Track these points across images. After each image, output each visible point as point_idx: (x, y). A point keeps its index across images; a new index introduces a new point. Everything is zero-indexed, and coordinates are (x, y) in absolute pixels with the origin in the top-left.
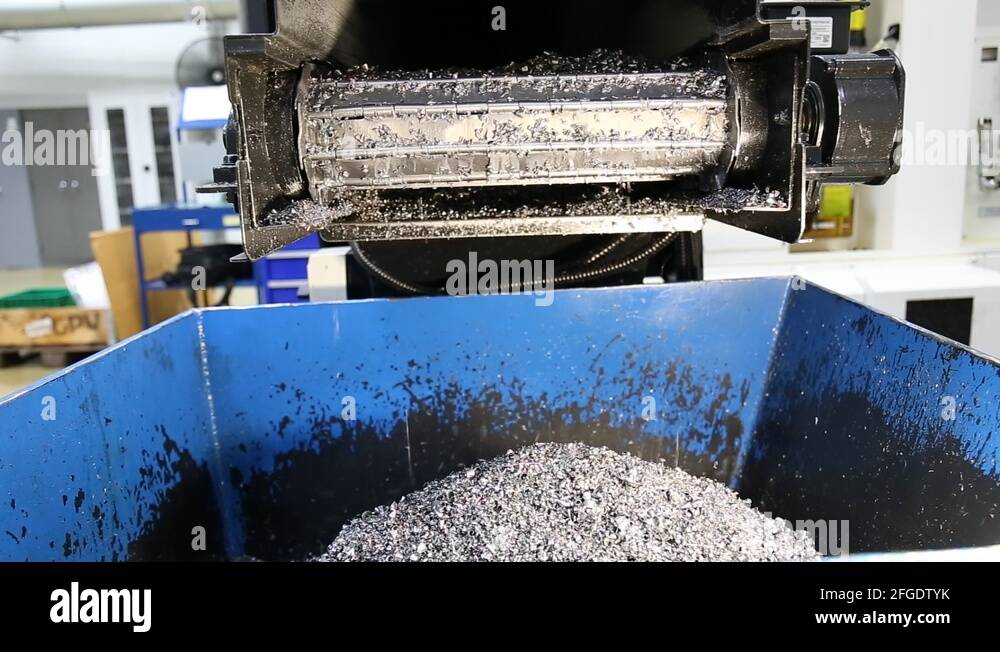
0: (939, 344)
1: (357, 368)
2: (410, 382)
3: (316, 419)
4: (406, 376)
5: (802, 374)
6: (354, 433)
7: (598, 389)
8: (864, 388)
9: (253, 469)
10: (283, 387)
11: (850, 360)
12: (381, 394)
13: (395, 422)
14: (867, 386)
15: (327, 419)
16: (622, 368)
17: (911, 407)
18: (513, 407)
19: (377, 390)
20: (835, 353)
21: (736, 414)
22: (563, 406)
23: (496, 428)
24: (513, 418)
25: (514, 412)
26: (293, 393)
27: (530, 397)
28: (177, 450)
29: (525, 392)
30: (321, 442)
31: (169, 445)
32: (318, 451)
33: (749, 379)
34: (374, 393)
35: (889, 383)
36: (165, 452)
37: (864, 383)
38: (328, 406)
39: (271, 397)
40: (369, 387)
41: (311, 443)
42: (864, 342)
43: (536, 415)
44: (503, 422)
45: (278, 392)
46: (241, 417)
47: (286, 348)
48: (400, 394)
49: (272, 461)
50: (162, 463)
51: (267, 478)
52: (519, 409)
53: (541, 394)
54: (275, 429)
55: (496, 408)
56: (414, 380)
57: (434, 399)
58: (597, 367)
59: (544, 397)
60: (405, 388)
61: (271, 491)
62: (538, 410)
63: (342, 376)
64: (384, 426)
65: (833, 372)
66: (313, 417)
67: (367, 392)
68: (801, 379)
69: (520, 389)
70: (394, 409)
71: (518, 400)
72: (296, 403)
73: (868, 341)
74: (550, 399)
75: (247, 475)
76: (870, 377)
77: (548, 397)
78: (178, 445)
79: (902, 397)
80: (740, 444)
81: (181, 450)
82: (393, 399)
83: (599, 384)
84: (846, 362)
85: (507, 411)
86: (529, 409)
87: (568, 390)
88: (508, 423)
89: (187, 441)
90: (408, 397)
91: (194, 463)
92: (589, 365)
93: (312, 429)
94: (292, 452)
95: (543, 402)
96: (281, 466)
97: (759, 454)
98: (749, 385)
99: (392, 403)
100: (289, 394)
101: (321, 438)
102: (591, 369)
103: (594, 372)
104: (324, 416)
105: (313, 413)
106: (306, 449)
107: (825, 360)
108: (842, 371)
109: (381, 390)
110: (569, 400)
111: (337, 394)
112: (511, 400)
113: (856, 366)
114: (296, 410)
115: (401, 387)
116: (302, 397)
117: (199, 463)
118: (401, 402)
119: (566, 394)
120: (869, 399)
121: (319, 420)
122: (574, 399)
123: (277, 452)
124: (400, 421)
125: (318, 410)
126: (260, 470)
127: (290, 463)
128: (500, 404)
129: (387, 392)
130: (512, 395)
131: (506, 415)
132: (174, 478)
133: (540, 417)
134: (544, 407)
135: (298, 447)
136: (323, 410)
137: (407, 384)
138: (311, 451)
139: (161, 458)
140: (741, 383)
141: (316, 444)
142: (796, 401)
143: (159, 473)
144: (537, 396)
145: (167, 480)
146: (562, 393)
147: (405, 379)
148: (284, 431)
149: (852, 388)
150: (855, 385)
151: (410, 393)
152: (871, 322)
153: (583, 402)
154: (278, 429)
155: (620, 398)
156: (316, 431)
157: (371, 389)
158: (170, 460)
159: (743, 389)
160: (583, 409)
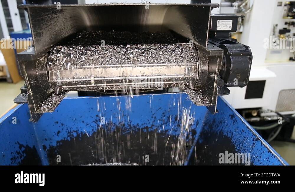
0: (253, 134)
1: (80, 117)
2: (97, 121)
3: (68, 131)
4: (96, 119)
5: (214, 123)
6: (80, 135)
7: (154, 122)
8: (231, 137)
9: (50, 145)
10: (57, 122)
11: (228, 126)
12: (88, 124)
13: (93, 132)
14: (232, 136)
15: (72, 131)
16: (161, 117)
17: (243, 149)
18: (128, 128)
19: (87, 123)
20: (224, 121)
21: (194, 129)
22: (143, 127)
23: (124, 133)
24: (128, 130)
25: (129, 129)
26: (61, 124)
27: (134, 125)
28: (24, 147)
29: (132, 124)
30: (70, 138)
31: (21, 146)
32: (69, 140)
33: (199, 119)
34: (86, 124)
35: (238, 139)
36: (19, 149)
37: (231, 135)
38: (72, 128)
39: (54, 125)
40: (84, 122)
41: (67, 138)
42: (232, 123)
43: (135, 129)
44: (125, 132)
45: (56, 124)
46: (45, 131)
47: (58, 111)
48: (94, 124)
49: (56, 143)
50: (18, 153)
51: (54, 148)
52: (130, 128)
53: (137, 124)
54: (56, 134)
55: (123, 128)
56: (98, 120)
57: (104, 126)
58: (154, 117)
59: (138, 125)
60: (95, 123)
61: (56, 151)
62: (136, 128)
63: (76, 119)
64: (89, 133)
65: (223, 127)
66: (67, 131)
67: (84, 124)
68: (214, 124)
69: (130, 123)
70: (92, 128)
71: (130, 125)
72: (62, 127)
73: (234, 122)
74: (140, 125)
75: (48, 148)
76: (233, 134)
77: (139, 125)
78: (24, 145)
79: (241, 145)
80: (195, 137)
81: (25, 146)
82: (92, 126)
83: (154, 121)
84: (227, 126)
85: (127, 129)
86: (133, 128)
87: (145, 123)
88: (127, 132)
89: (27, 142)
90: (96, 125)
91: (30, 148)
92: (151, 116)
93: (67, 134)
94: (62, 140)
95: (137, 126)
96: (58, 144)
97: (200, 141)
98: (199, 121)
99: (92, 127)
100: (59, 124)
101: (70, 136)
102: (152, 117)
103: (153, 118)
104: (71, 131)
105: (67, 130)
106: (66, 140)
107: (221, 122)
108: (225, 128)
109: (88, 123)
110: (145, 125)
111: (74, 124)
112: (128, 126)
113: (229, 129)
114: (62, 129)
115: (94, 122)
116: (64, 125)
117: (32, 147)
118: (94, 126)
119: (144, 124)
120: (232, 141)
121: (69, 131)
122: (147, 125)
123: (57, 140)
124: (94, 132)
125: (69, 129)
126: (52, 146)
127: (61, 143)
128: (124, 127)
129: (90, 124)
130: (128, 124)
131: (126, 130)
132: (23, 156)
133: (137, 130)
134: (138, 127)
135: (63, 139)
136: (70, 129)
137: (96, 121)
138: (67, 140)
139: (18, 152)
140: (197, 121)
141: (69, 138)
142: (212, 131)
143: (18, 157)
144: (135, 125)
145: (21, 157)
146: (143, 123)
147: (95, 120)
148: (59, 135)
149: (227, 135)
150: (228, 134)
151: (97, 124)
152: (235, 117)
153: (149, 126)
154: (57, 134)
155: (161, 125)
156: (69, 135)
157: (85, 123)
158: (21, 151)
159: (197, 122)
160: (149, 128)
